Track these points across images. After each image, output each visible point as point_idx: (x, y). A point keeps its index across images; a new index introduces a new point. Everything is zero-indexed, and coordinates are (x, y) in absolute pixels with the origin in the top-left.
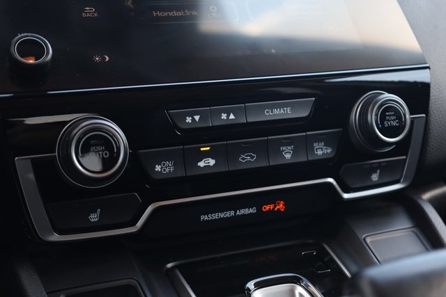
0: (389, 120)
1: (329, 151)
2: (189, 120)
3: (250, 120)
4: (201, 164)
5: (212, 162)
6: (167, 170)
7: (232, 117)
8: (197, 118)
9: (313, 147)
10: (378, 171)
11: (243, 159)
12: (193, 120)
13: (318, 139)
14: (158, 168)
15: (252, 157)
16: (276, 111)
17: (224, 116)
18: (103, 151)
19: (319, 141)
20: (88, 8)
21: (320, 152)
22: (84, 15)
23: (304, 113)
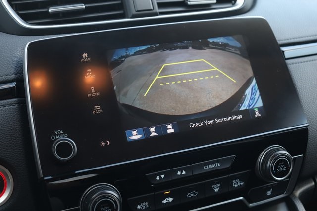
0: (280, 168)
1: (242, 184)
2: (158, 178)
3: (194, 174)
4: (165, 201)
5: (171, 199)
6: (144, 207)
7: (184, 173)
8: (163, 176)
9: (233, 183)
10: (272, 189)
11: (190, 195)
12: (161, 178)
13: (235, 178)
14: (139, 207)
15: (195, 194)
16: (211, 166)
17: (179, 173)
18: (108, 209)
19: (236, 179)
20: (96, 107)
21: (236, 185)
22: (94, 112)
23: (228, 165)
